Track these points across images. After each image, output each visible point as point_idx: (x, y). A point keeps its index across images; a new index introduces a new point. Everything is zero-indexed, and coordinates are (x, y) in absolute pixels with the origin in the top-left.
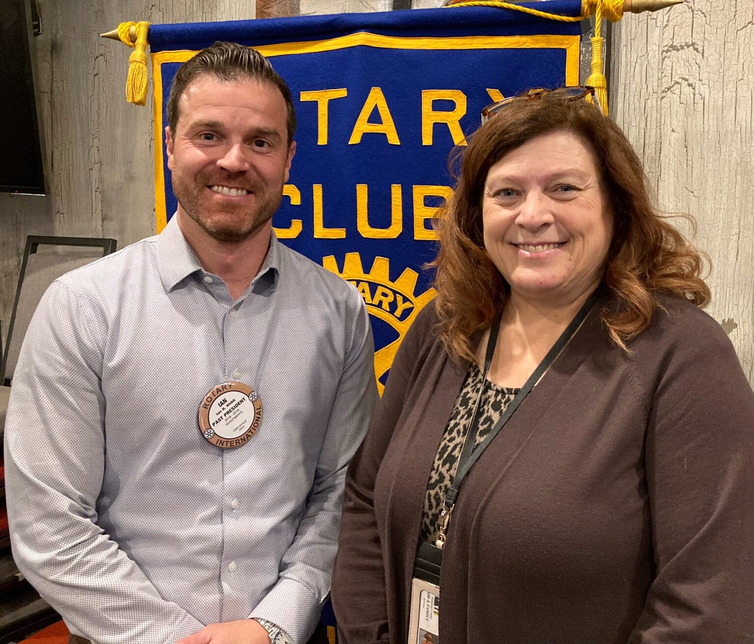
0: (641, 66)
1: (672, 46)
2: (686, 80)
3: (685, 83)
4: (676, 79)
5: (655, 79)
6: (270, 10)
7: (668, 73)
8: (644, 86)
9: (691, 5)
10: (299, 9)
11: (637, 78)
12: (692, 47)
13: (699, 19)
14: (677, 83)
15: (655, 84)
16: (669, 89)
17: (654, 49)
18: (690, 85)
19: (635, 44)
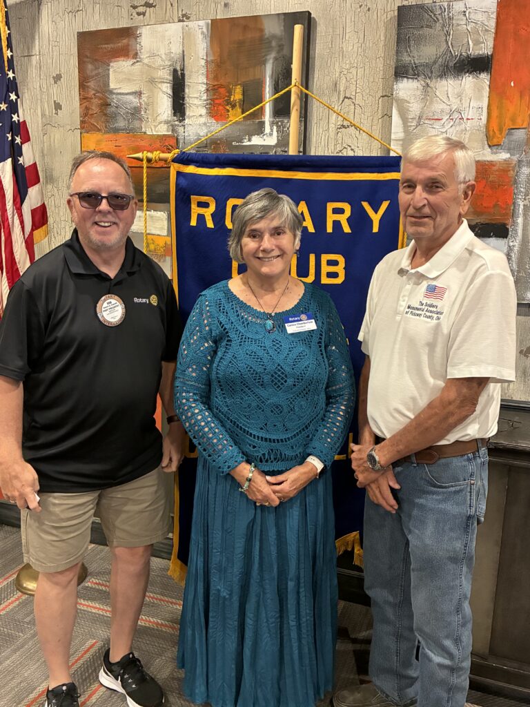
0: (325, 136)
1: (342, 125)
2: (350, 146)
3: (349, 148)
4: (344, 145)
5: (333, 144)
6: (89, 84)
7: (340, 142)
8: (327, 149)
9: (354, 101)
10: (109, 84)
11: (323, 143)
12: (353, 127)
13: (358, 110)
14: (345, 148)
15: (333, 148)
16: (340, 151)
17: (332, 126)
18: (352, 150)
19: (322, 122)
